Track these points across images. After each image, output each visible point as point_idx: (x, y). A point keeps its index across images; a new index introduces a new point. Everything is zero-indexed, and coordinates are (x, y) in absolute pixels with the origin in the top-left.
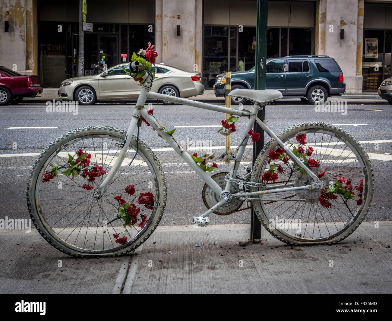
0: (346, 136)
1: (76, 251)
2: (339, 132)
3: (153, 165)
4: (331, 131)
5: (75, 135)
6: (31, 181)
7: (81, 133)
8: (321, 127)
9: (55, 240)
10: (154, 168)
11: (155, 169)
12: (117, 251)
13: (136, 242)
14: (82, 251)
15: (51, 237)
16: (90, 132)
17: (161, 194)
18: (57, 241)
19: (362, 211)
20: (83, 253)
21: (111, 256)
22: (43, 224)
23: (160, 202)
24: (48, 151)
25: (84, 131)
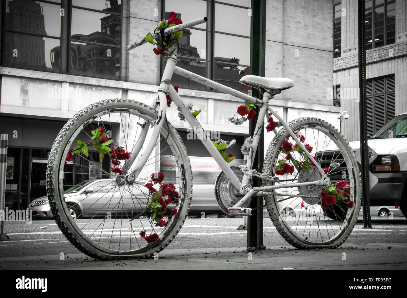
0: (338, 134)
1: (102, 251)
2: (332, 129)
3: (181, 149)
4: (327, 127)
5: (105, 106)
6: (56, 160)
7: (111, 104)
8: (320, 123)
9: (80, 237)
10: (182, 152)
11: (182, 154)
12: (146, 251)
13: (166, 241)
14: (109, 252)
15: (76, 232)
16: (120, 103)
17: (189, 184)
18: (82, 239)
19: (354, 214)
20: (110, 253)
21: (141, 258)
22: (67, 216)
23: (187, 193)
24: (75, 122)
25: (114, 103)
